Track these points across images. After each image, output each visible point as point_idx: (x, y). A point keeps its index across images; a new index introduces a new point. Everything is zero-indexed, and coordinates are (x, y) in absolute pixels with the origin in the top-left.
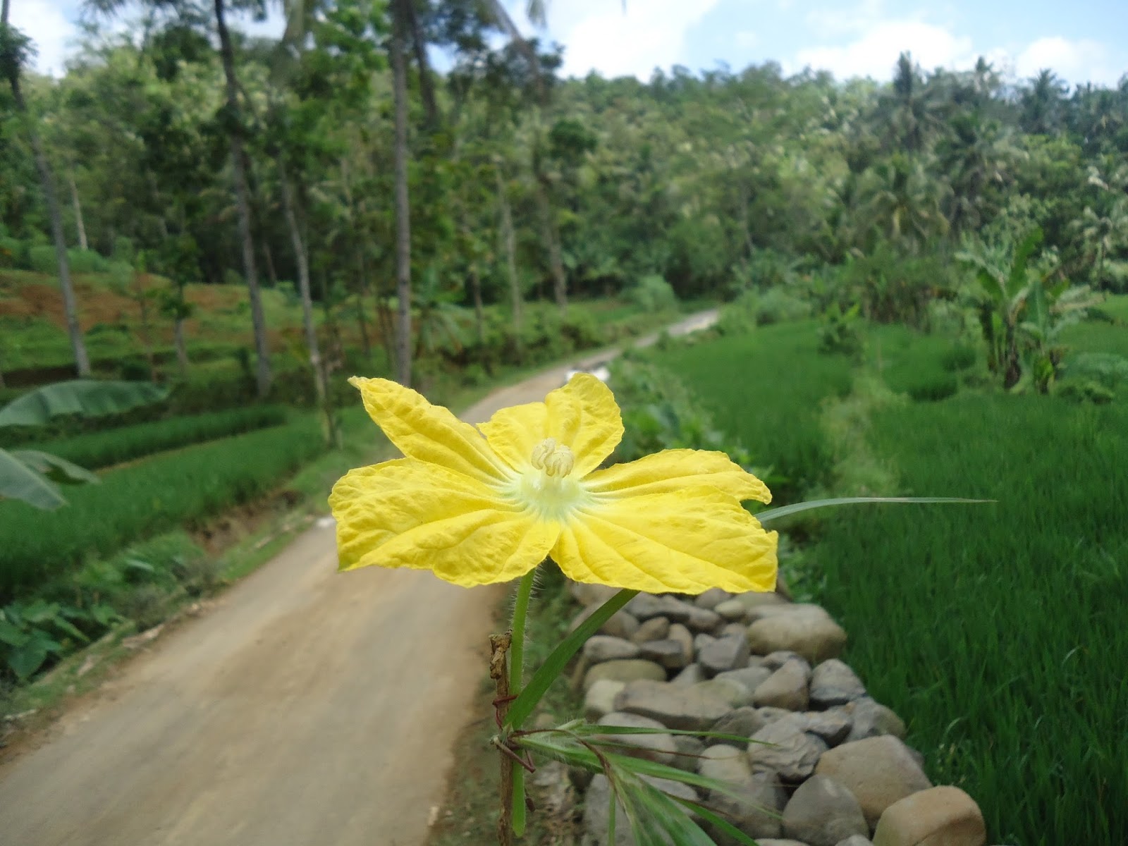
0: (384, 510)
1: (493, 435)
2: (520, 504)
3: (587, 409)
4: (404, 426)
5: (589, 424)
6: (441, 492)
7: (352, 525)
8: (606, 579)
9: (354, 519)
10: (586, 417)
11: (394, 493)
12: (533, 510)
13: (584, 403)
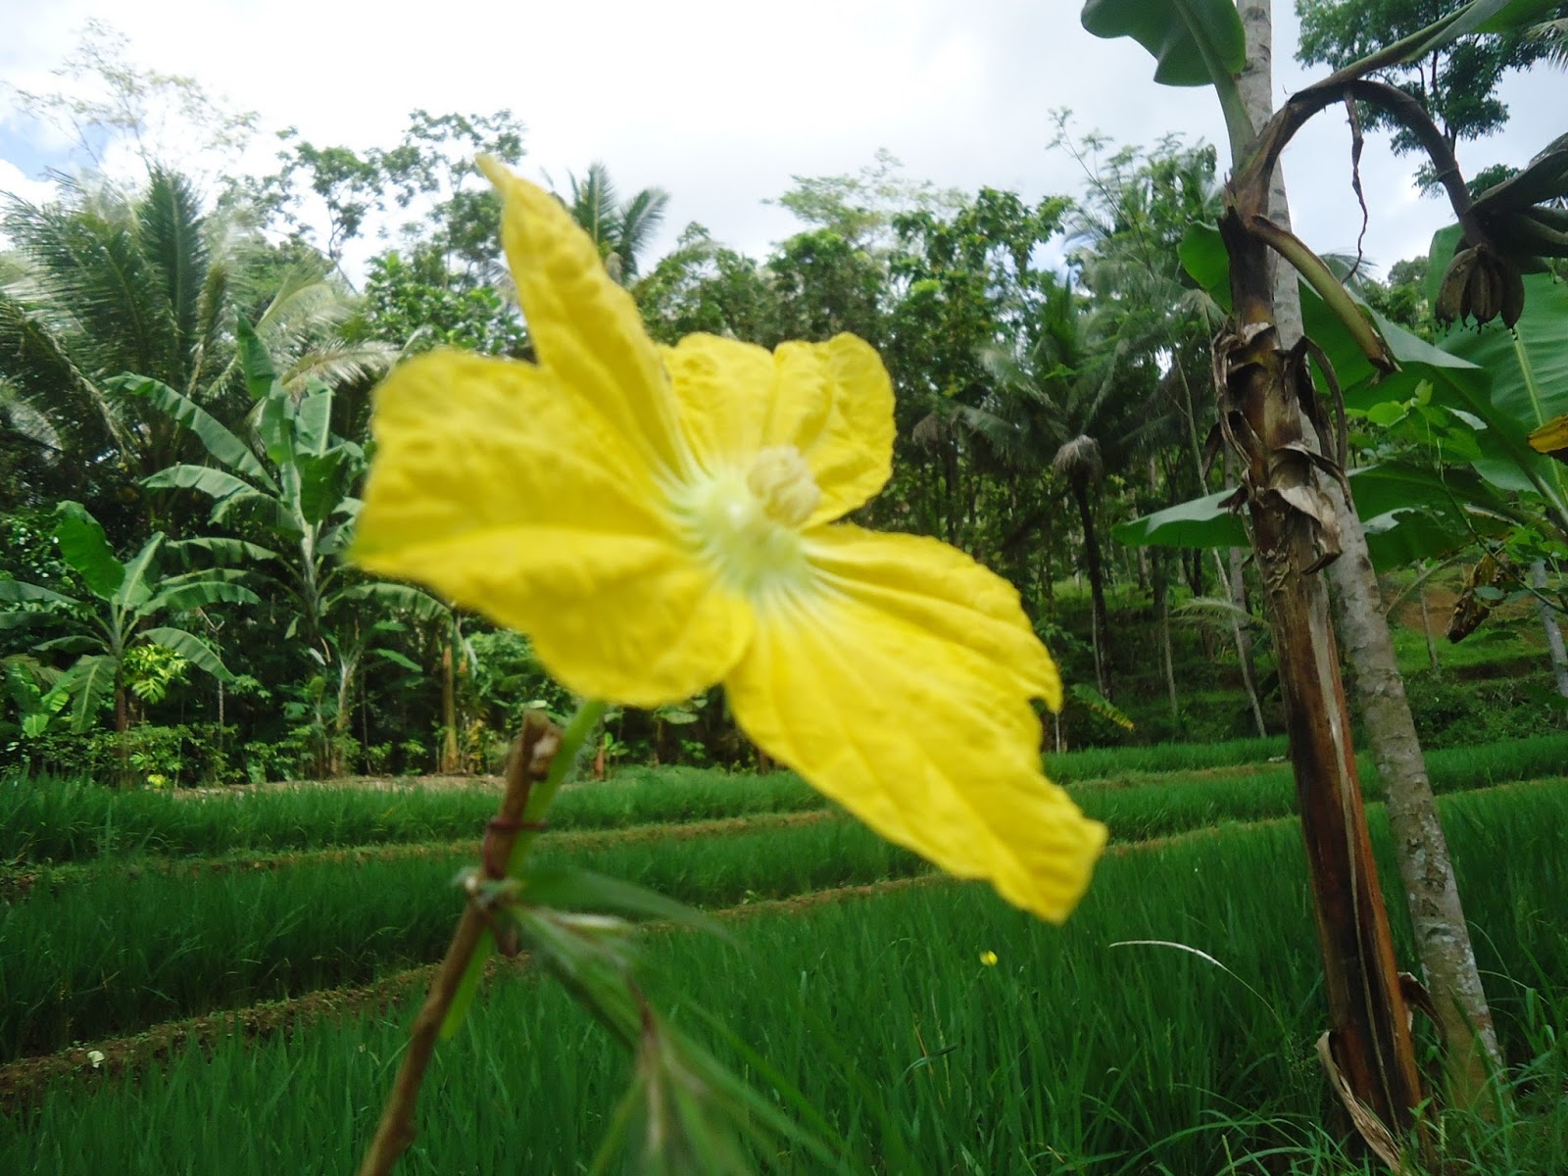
0: (477, 463)
1: (684, 381)
2: (696, 538)
3: (844, 407)
4: (556, 301)
5: (841, 434)
6: (592, 471)
7: (413, 475)
8: (812, 765)
9: (420, 462)
10: (837, 420)
11: (508, 437)
12: (712, 558)
13: (839, 392)
